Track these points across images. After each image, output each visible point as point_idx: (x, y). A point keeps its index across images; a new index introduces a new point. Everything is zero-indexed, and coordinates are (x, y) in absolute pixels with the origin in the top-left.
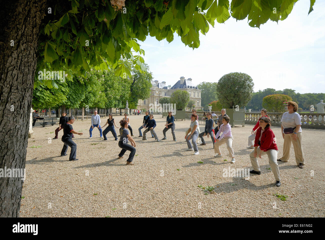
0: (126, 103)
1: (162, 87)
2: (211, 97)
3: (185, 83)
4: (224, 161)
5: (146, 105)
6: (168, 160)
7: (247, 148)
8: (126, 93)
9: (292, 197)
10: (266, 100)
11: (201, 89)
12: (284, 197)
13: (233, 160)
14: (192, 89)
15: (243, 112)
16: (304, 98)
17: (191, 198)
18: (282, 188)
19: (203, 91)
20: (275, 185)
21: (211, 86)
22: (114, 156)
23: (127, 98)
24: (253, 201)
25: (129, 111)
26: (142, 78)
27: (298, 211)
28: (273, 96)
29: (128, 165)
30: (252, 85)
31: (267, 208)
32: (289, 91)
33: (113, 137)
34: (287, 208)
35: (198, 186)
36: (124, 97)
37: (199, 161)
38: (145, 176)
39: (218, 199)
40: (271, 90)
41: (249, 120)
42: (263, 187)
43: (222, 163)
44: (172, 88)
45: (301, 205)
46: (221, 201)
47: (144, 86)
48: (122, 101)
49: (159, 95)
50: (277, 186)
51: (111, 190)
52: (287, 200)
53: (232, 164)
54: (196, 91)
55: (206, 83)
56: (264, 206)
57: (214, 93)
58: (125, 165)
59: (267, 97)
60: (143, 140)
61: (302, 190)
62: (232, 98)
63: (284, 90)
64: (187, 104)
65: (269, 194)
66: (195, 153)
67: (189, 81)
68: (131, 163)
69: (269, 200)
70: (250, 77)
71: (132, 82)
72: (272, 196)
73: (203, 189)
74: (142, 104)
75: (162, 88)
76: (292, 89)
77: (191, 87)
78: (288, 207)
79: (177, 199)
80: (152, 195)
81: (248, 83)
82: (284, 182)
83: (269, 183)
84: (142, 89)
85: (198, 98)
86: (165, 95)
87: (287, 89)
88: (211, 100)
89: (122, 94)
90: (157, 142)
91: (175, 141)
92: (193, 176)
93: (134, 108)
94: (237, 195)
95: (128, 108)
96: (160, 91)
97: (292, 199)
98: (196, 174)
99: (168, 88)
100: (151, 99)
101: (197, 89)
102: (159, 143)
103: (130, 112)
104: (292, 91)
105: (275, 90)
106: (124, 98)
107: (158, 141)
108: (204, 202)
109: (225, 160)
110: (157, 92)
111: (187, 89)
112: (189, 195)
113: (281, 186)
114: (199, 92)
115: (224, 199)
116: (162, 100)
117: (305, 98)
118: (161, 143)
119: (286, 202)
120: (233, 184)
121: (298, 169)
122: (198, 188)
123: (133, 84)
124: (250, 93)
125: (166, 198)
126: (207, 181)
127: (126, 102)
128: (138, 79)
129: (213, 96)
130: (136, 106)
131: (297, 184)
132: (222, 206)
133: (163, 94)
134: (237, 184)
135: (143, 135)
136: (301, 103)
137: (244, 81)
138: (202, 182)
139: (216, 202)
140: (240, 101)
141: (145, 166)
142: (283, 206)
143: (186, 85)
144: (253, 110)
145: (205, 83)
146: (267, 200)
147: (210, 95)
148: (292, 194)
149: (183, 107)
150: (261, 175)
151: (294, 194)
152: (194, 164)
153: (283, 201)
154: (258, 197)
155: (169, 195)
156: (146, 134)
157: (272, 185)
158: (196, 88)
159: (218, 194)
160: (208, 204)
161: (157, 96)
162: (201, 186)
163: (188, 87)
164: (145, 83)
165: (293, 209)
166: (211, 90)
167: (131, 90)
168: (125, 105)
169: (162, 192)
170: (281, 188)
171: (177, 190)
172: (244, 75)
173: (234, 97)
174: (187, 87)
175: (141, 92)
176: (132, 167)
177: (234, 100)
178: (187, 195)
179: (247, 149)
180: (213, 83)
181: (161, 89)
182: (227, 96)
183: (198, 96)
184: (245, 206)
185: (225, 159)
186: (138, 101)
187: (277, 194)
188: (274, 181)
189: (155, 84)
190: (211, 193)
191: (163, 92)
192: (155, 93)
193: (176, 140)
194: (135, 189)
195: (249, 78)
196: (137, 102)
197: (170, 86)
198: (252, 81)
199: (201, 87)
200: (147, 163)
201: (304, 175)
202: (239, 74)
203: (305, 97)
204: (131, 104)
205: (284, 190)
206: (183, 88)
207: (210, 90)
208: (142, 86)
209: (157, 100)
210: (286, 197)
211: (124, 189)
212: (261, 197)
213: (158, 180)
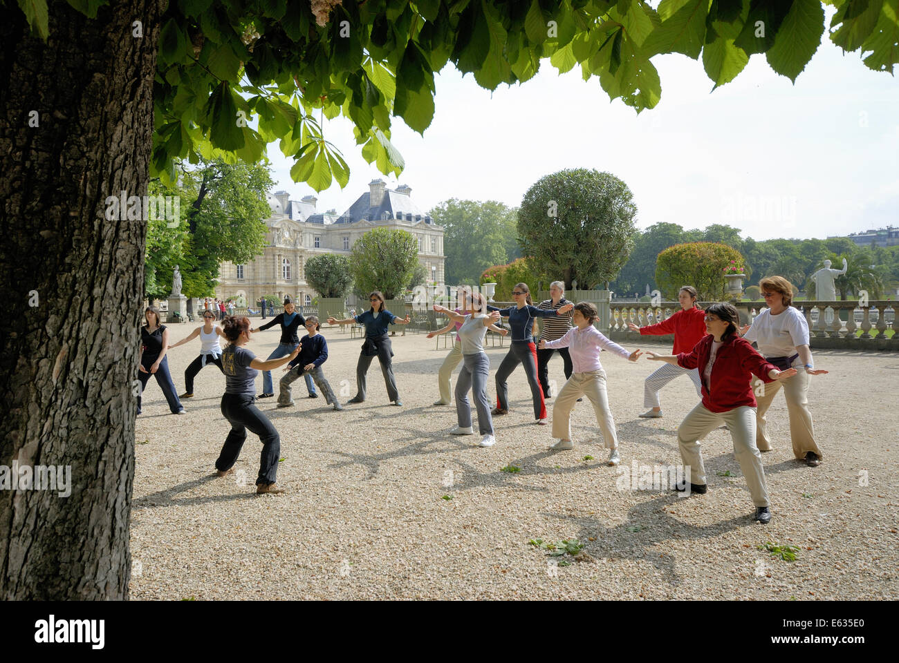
0: (172, 276)
1: (304, 217)
2: (480, 251)
3: (386, 204)
4: (584, 462)
5: (247, 282)
6: (401, 469)
7: (640, 417)
8: (172, 240)
9: (809, 549)
10: (667, 261)
11: (443, 223)
12: (789, 551)
13: (612, 455)
14: (413, 223)
15: (605, 300)
16: (766, 253)
17: (520, 579)
18: (776, 526)
19: (449, 230)
20: (756, 520)
21: (476, 213)
22: (198, 470)
23: (176, 256)
24: (706, 569)
25: (183, 305)
26: (232, 183)
27: (836, 585)
28: (689, 249)
29: (265, 495)
30: (629, 210)
31: (753, 585)
32: (722, 233)
33: (159, 402)
34: (805, 580)
35: (532, 543)
36: (165, 252)
37: (506, 465)
38: (340, 525)
39: (604, 574)
40: (668, 229)
41: (621, 326)
42: (721, 528)
43: (581, 468)
44: (341, 220)
45: (839, 570)
46: (616, 578)
47: (243, 211)
48: (157, 269)
49: (295, 244)
50: (763, 522)
51: (237, 581)
52: (799, 558)
53: (612, 467)
54: (427, 232)
55: (461, 203)
56: (742, 583)
57: (489, 239)
58: (254, 494)
59: (669, 250)
60: (279, 407)
61: (830, 527)
62: (570, 255)
63: (707, 228)
64: (412, 277)
65: (747, 547)
66: (483, 440)
67: (402, 196)
68: (272, 487)
69: (750, 562)
70: (625, 185)
71: (196, 196)
72: (757, 552)
73: (549, 549)
74: (230, 279)
75: (303, 220)
76: (732, 227)
77: (409, 218)
78: (809, 578)
79: (477, 589)
80: (391, 584)
81: (617, 204)
82: (776, 509)
83: (738, 515)
84: (232, 223)
85: (433, 254)
86: (317, 245)
87: (717, 225)
88: (479, 261)
89: (159, 241)
90: (336, 414)
91: (396, 405)
92: (503, 515)
93: (203, 295)
94: (657, 559)
95: (182, 296)
96: (298, 231)
97: (812, 553)
98: (509, 508)
99: (325, 220)
100: (265, 259)
101: (431, 222)
102: (341, 413)
103: (189, 309)
104: (731, 233)
105: (680, 228)
106: (165, 258)
107: (335, 409)
108: (567, 589)
109: (587, 459)
110: (287, 235)
111: (395, 225)
112: (513, 571)
113: (771, 521)
114: (436, 234)
115: (622, 575)
116: (317, 263)
117: (767, 256)
118: (351, 416)
119: (799, 565)
120: (634, 528)
121: (806, 471)
122: (532, 549)
123: (197, 203)
124: (625, 237)
125: (440, 589)
126: (552, 526)
127: (173, 271)
128: (217, 184)
129: (484, 249)
130: (211, 285)
131: (812, 511)
132: (625, 593)
133: (308, 242)
134: (645, 526)
135: (276, 391)
136: (759, 270)
137: (607, 199)
138: (540, 530)
139: (602, 585)
140: (595, 264)
141: (328, 494)
142: (794, 575)
143: (391, 211)
144: (615, 296)
145: (457, 203)
146: (747, 565)
147: (474, 247)
148: (809, 540)
149: (396, 286)
150: (707, 495)
151: (813, 539)
152: (492, 477)
153: (788, 561)
154: (719, 558)
155: (445, 577)
156: (290, 385)
157: (745, 520)
158: (427, 221)
159: (601, 561)
160: (580, 591)
161: (285, 250)
162: (540, 542)
163: (399, 216)
164: (246, 203)
165: (821, 581)
166: (477, 227)
167: (193, 227)
168: (170, 282)
169: (420, 570)
170: (774, 525)
171: (468, 560)
172: (606, 177)
173: (577, 252)
174: (395, 217)
175: (229, 234)
176: (283, 502)
177: (577, 262)
178: (504, 572)
179: (641, 419)
180: (484, 202)
181: (301, 225)
182: (555, 249)
183: (434, 248)
184: (689, 588)
185: (586, 455)
186: (218, 266)
187: (769, 546)
188: (750, 509)
189: (279, 204)
190: (578, 560)
191: (307, 236)
192: (279, 237)
193: (401, 401)
194: (324, 571)
195: (620, 190)
196: (215, 273)
197: (332, 213)
198: (631, 197)
199: (441, 215)
200: (332, 485)
201: (827, 485)
202: (589, 174)
203: (768, 251)
204: (193, 278)
205: (784, 531)
206: (379, 218)
207: (473, 228)
208: (232, 213)
209: (288, 262)
210: (793, 552)
211: (284, 573)
212: (726, 556)
213: (391, 534)
